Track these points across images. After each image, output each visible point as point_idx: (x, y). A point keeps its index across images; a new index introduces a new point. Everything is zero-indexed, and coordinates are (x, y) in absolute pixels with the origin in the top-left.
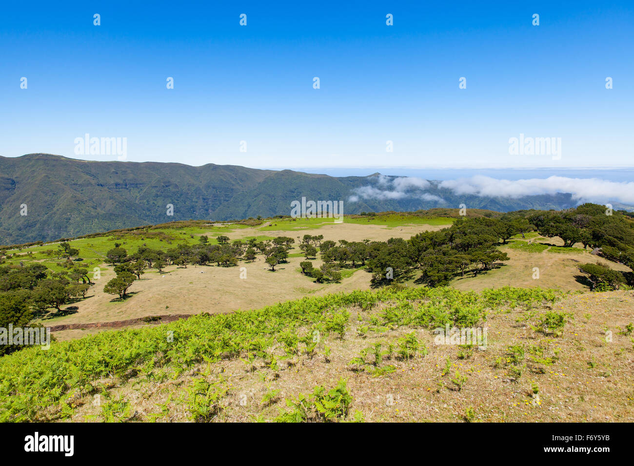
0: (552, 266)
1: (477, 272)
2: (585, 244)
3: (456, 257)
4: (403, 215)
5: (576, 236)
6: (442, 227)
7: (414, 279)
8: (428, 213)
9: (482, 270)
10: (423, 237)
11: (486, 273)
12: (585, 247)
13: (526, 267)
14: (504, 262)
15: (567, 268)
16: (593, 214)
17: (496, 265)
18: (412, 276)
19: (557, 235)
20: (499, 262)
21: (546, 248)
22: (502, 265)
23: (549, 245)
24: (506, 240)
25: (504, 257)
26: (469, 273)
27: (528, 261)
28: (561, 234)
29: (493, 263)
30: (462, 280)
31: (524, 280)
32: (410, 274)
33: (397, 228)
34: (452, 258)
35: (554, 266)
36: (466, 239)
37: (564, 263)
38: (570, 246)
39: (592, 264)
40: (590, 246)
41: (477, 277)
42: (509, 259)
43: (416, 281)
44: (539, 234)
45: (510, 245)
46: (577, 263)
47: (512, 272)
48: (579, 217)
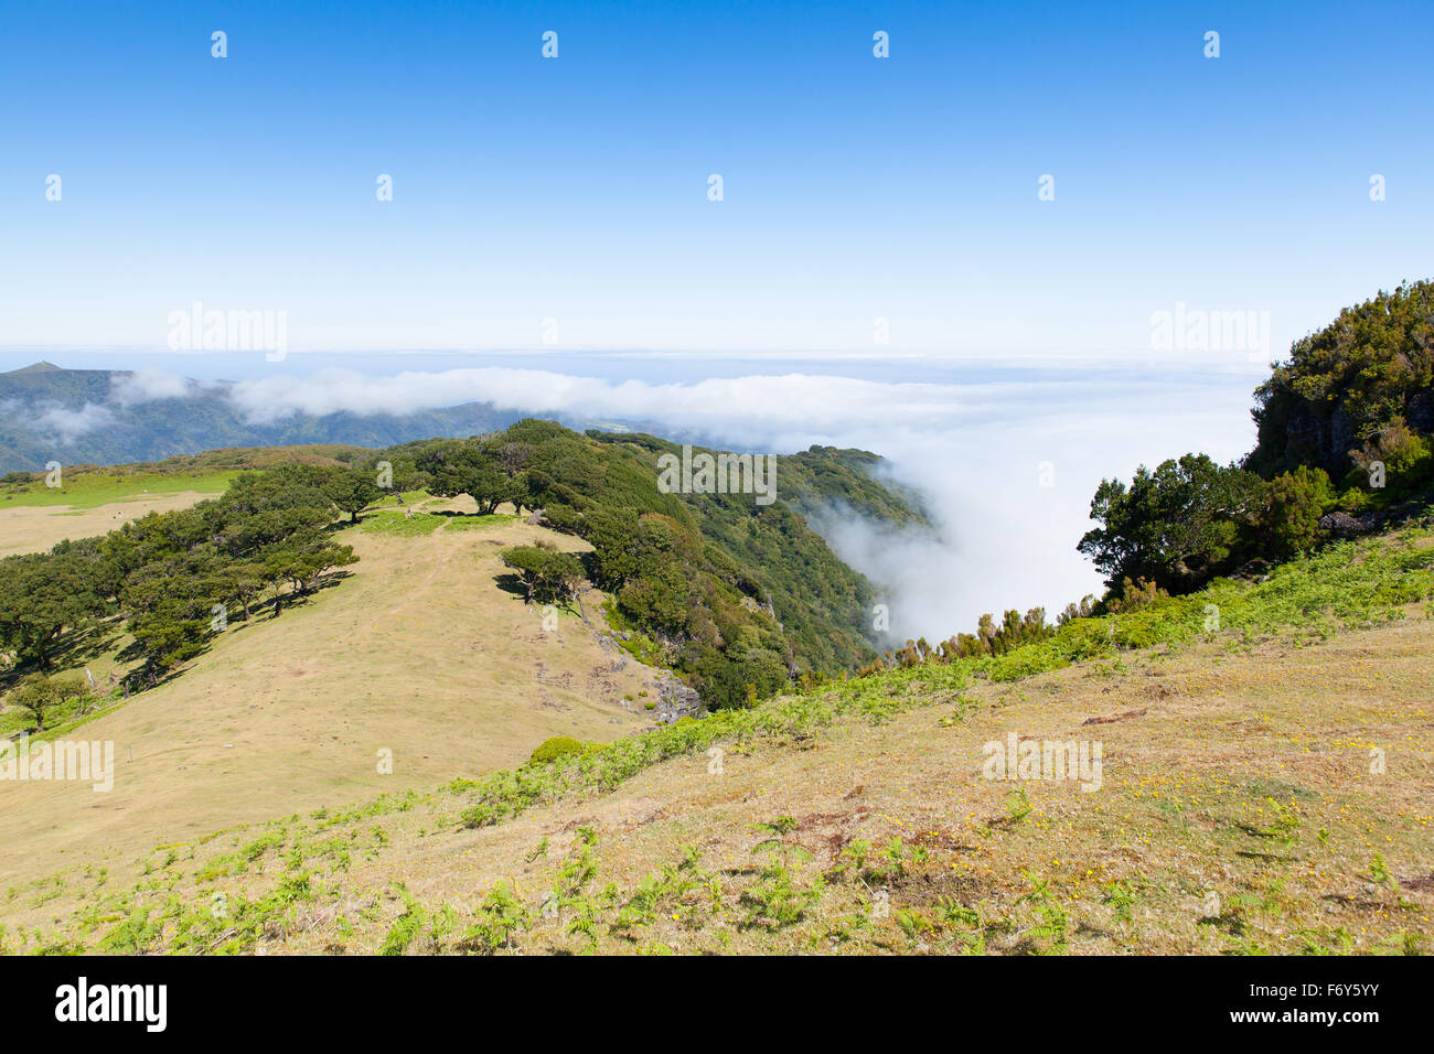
0: (450, 561)
1: (281, 603)
2: (518, 504)
3: (226, 574)
4: (121, 474)
5: (498, 489)
6: (199, 498)
7: (116, 648)
8: (194, 462)
9: (295, 595)
10: (142, 530)
11: (304, 602)
12: (518, 511)
13: (396, 572)
14: (348, 568)
15: (480, 561)
16: (537, 441)
17: (330, 579)
18: (112, 641)
19: (462, 492)
20: (334, 569)
21: (442, 522)
22: (344, 575)
23: (449, 514)
24: (357, 515)
25: (347, 556)
26: (262, 610)
27: (402, 559)
28: (470, 488)
29: (322, 573)
30: (247, 629)
31: (391, 605)
32: (105, 639)
33: (103, 509)
34: (211, 579)
35: (455, 562)
36: (256, 523)
37: (475, 551)
38: (491, 512)
39: (525, 548)
40: (527, 507)
41: (281, 617)
42: (357, 559)
43: (122, 653)
44: (427, 491)
45: (366, 524)
46: (500, 548)
47: (365, 589)
48: (510, 447)
